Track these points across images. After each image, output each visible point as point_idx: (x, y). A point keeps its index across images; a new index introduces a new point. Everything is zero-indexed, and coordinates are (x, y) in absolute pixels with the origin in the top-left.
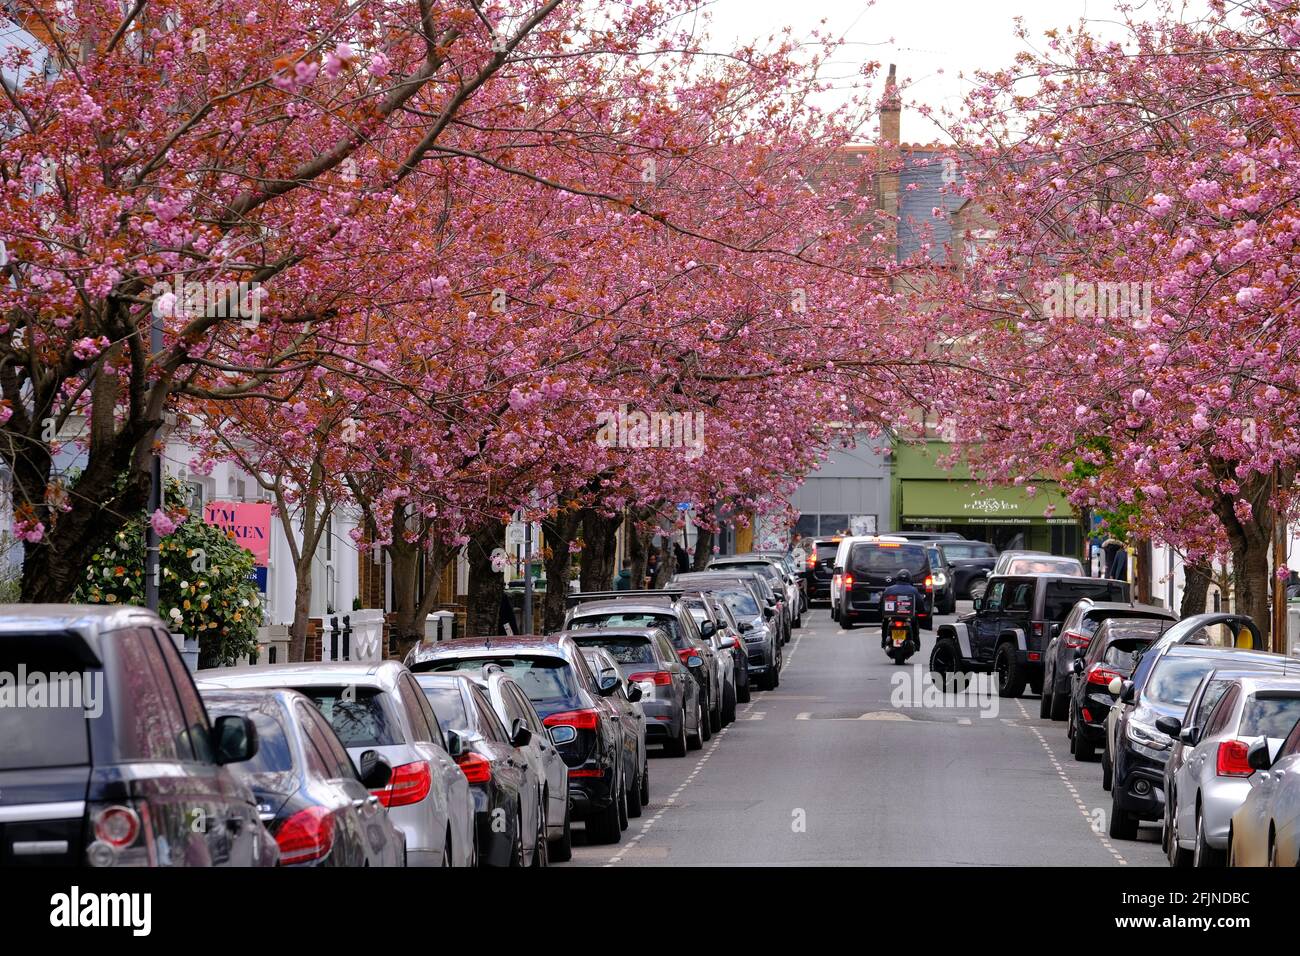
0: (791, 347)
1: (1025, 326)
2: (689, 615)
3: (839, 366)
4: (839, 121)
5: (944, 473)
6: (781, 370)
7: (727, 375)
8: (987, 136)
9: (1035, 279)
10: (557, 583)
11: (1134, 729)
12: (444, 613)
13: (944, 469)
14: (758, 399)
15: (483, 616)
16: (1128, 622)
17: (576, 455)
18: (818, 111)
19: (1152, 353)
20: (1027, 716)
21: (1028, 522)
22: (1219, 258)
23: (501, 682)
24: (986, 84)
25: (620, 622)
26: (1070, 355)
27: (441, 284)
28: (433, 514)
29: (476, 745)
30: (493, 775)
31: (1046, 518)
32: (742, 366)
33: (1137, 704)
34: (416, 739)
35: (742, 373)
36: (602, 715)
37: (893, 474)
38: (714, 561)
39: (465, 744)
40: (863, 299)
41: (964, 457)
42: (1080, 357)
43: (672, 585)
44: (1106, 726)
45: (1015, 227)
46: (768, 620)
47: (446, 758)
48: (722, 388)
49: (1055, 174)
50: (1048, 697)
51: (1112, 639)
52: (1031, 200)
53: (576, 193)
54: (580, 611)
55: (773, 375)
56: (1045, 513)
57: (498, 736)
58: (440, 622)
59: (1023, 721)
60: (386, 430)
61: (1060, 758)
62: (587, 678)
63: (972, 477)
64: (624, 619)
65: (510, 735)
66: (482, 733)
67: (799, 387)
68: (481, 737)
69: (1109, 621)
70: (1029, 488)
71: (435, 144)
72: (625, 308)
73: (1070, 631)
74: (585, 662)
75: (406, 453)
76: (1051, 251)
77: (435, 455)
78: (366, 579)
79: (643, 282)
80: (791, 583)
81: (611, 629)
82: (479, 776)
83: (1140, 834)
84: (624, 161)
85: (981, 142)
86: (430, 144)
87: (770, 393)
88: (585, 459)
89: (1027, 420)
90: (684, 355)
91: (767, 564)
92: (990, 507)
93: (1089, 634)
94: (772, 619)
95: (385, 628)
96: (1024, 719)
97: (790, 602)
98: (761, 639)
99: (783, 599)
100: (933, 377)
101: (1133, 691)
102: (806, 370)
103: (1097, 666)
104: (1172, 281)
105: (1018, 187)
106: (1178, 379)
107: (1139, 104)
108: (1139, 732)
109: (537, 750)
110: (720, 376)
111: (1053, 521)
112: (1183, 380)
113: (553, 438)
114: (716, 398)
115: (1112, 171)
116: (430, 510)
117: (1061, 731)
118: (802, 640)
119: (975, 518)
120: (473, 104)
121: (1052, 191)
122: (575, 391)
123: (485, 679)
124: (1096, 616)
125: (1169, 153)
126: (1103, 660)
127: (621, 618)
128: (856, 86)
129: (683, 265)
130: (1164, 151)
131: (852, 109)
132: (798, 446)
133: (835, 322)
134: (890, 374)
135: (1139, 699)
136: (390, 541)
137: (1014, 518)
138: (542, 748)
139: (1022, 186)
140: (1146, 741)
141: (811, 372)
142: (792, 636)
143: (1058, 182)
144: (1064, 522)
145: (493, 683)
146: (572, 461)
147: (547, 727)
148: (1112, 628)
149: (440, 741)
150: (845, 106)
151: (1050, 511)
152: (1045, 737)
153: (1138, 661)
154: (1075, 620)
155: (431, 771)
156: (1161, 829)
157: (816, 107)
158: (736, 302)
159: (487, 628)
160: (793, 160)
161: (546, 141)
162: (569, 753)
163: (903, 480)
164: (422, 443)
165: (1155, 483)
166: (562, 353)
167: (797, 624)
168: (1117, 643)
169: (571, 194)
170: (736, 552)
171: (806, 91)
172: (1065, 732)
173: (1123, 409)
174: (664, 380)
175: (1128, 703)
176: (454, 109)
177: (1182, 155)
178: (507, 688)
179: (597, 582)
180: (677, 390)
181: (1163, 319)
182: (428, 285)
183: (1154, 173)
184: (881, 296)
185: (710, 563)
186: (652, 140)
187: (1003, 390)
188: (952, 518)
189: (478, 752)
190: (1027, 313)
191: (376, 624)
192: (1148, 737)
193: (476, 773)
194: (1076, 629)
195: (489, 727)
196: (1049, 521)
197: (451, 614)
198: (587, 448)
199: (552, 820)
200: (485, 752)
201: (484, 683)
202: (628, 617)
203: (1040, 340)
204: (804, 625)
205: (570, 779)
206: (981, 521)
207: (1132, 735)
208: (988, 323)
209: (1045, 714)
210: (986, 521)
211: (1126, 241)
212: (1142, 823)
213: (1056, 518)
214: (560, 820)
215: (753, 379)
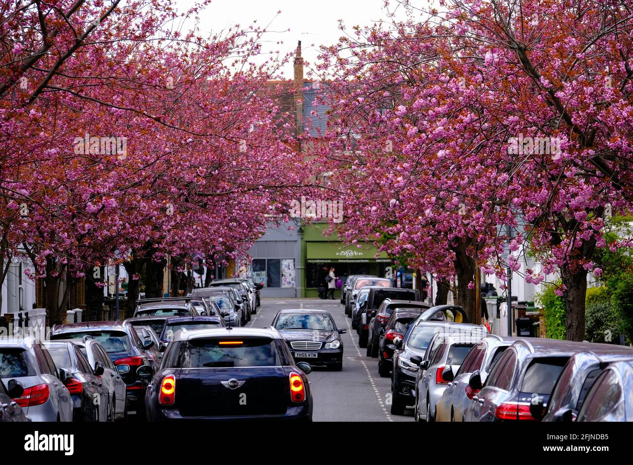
0: (241, 179)
1: (356, 168)
2: (194, 309)
3: (265, 188)
4: (264, 70)
5: (326, 238)
6: (236, 190)
7: (211, 193)
8: (336, 76)
9: (360, 145)
10: (133, 294)
11: (402, 361)
12: (78, 310)
13: (326, 236)
14: (226, 204)
15: (93, 311)
16: (407, 310)
17: (135, 233)
18: (254, 65)
19: (398, 182)
20: (360, 355)
21: (367, 261)
22: (430, 136)
23: (92, 344)
24: (325, 52)
25: (160, 313)
26: (378, 181)
27: (53, 153)
28: (66, 262)
29: (76, 375)
30: (84, 390)
31: (375, 259)
32: (218, 189)
33: (404, 350)
34: (42, 373)
35: (218, 192)
36: (144, 359)
37: (302, 239)
38: (213, 282)
39: (68, 375)
40: (276, 156)
41: (336, 230)
42: (382, 182)
43: (191, 294)
44: (393, 360)
45: (340, 121)
46: (237, 311)
47: (58, 382)
48: (208, 199)
49: (358, 95)
50: (370, 346)
51: (397, 318)
52: (347, 108)
53: (119, 108)
54: (141, 308)
55: (233, 193)
56: (375, 257)
57: (87, 371)
58: (76, 314)
59: (358, 358)
60: (42, 221)
61: (373, 376)
62: (137, 342)
63: (339, 239)
64: (163, 312)
65: (94, 369)
66: (79, 369)
67: (245, 198)
68: (78, 371)
69: (397, 309)
70: (358, 246)
71: (49, 85)
72: (158, 161)
73: (380, 314)
74: (136, 333)
75: (53, 233)
76: (368, 131)
77: (66, 234)
78: (40, 294)
79: (166, 149)
80: (251, 292)
81: (156, 317)
82: (77, 391)
83: (405, 412)
84: (140, 92)
85: (333, 79)
86: (45, 85)
87: (232, 201)
88: (140, 235)
89: (358, 213)
90: (189, 184)
91: (239, 283)
92: (348, 254)
93: (388, 315)
94: (239, 310)
95: (46, 318)
96: (359, 357)
97: (251, 302)
98: (233, 320)
99: (247, 300)
100: (311, 193)
101: (402, 343)
102: (249, 190)
103: (390, 331)
104: (408, 147)
105: (341, 102)
106: (410, 194)
107: (398, 61)
108: (404, 363)
109: (110, 377)
110: (208, 193)
111: (380, 261)
112: (412, 195)
113: (124, 224)
114: (206, 204)
115: (386, 94)
116: (64, 260)
117: (375, 363)
118: (256, 320)
119: (342, 259)
120: (67, 65)
121: (357, 103)
122: (134, 202)
123: (84, 342)
124: (392, 307)
125: (412, 85)
126: (393, 328)
127: (161, 311)
128: (271, 53)
129: (185, 140)
130: (410, 84)
131: (271, 63)
132: (250, 226)
133: (262, 167)
134: (290, 192)
135: (404, 347)
136: (45, 275)
137: (360, 259)
138: (112, 376)
139: (343, 101)
140: (407, 368)
141: (252, 191)
142: (252, 318)
143: (360, 99)
144: (385, 261)
145: (88, 345)
146: (133, 236)
147: (115, 365)
148: (398, 313)
149: (55, 373)
150: (267, 62)
151: (377, 256)
152: (367, 366)
153: (408, 328)
154: (383, 309)
155: (50, 388)
156: (414, 409)
157: (253, 62)
158: (214, 157)
159: (96, 317)
160: (242, 89)
161: (102, 82)
162: (128, 378)
163: (307, 242)
164: (59, 228)
165: (410, 243)
166: (127, 183)
167: (254, 312)
168: (400, 320)
169: (117, 109)
170: (226, 277)
171: (248, 55)
172: (377, 363)
173: (403, 207)
174: (180, 196)
175: (400, 350)
176: (56, 67)
177: (418, 86)
178: (95, 348)
179: (154, 293)
180: (187, 201)
181: (404, 165)
182: (47, 153)
183: (405, 95)
184: (285, 154)
185: (211, 283)
186: (154, 82)
187: (345, 198)
188: (331, 259)
189: (76, 378)
190: (357, 161)
191: (42, 316)
192: (408, 366)
193: (75, 389)
194: (383, 314)
195: (83, 366)
196: (377, 261)
197: (81, 310)
198: (140, 229)
199: (117, 410)
200: (81, 378)
201: (83, 345)
202: (165, 310)
203: (364, 174)
204: (258, 313)
205: (127, 391)
206: (345, 261)
207: (401, 365)
208: (338, 166)
209: (368, 355)
210: (347, 261)
211: (393, 127)
212: (407, 407)
213: (381, 259)
214: (122, 411)
215: (223, 194)
